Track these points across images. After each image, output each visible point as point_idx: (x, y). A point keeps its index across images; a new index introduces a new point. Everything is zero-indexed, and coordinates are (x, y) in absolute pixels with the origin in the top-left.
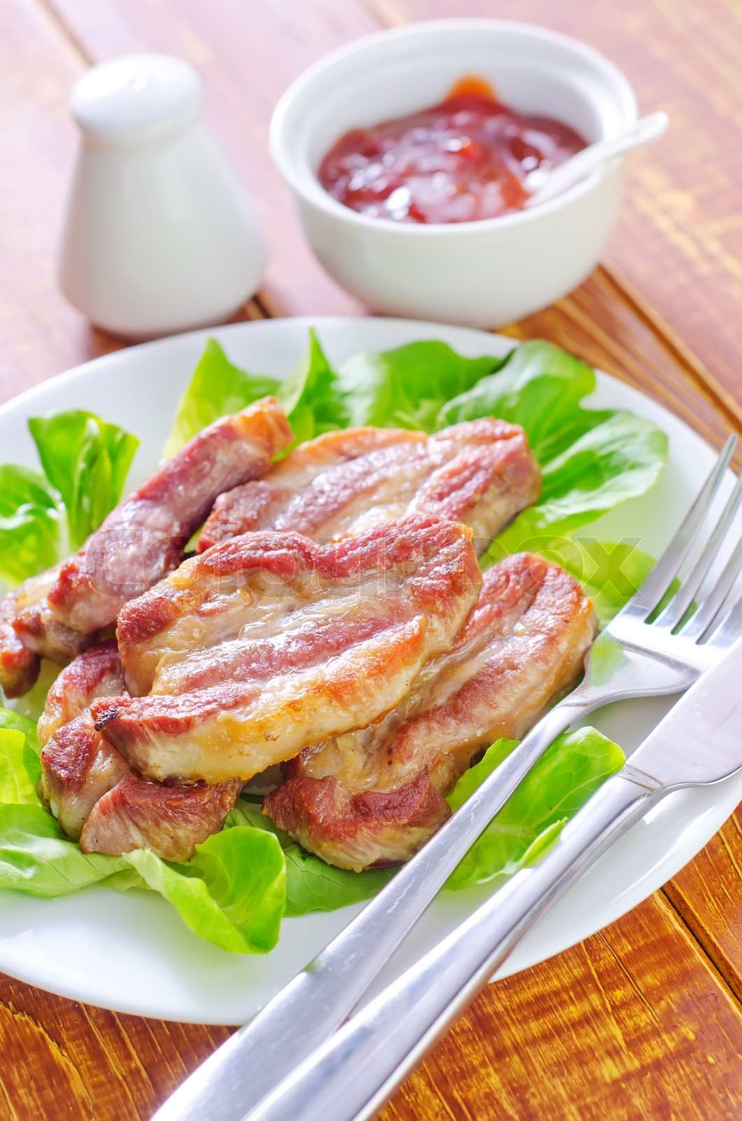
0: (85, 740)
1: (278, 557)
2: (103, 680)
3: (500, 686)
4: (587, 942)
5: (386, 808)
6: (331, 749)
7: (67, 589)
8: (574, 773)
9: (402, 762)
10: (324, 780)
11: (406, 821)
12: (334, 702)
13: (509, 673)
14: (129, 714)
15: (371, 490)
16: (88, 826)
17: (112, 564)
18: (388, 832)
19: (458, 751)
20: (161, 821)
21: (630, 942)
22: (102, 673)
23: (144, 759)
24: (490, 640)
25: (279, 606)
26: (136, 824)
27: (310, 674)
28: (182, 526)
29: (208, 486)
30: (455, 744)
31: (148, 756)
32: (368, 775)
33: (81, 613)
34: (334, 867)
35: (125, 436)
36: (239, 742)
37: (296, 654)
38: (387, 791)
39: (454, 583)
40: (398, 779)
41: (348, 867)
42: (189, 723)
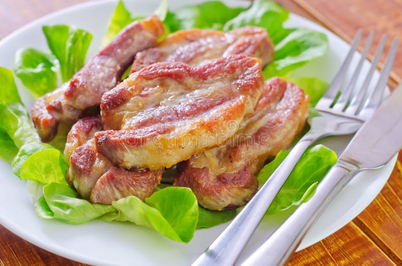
0: (90, 152)
1: (175, 72)
2: (93, 129)
3: (276, 130)
4: (323, 241)
5: (234, 180)
6: (203, 156)
7: (74, 89)
8: (315, 165)
9: (238, 161)
10: (203, 168)
11: (243, 185)
12: (209, 132)
13: (279, 125)
14: (114, 137)
15: (203, 53)
16: (95, 190)
17: (94, 79)
18: (235, 190)
19: (260, 157)
20: (130, 187)
21: (343, 241)
22: (92, 127)
23: (122, 158)
24: (267, 112)
25: (177, 93)
26: (118, 189)
27: (198, 120)
28: (121, 66)
29: (132, 50)
30: (259, 154)
31: (124, 157)
32: (222, 167)
33: (81, 100)
34: (207, 209)
35: (87, 34)
36: (167, 148)
37: (189, 111)
38: (232, 173)
39: (256, 83)
40: (236, 168)
41: (215, 209)
42: (144, 140)
